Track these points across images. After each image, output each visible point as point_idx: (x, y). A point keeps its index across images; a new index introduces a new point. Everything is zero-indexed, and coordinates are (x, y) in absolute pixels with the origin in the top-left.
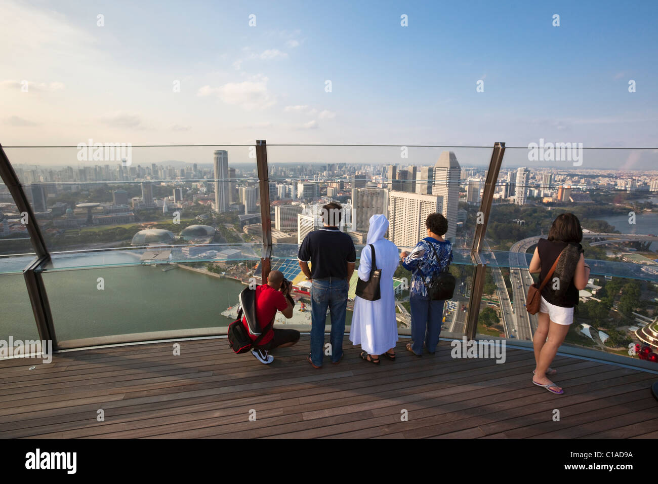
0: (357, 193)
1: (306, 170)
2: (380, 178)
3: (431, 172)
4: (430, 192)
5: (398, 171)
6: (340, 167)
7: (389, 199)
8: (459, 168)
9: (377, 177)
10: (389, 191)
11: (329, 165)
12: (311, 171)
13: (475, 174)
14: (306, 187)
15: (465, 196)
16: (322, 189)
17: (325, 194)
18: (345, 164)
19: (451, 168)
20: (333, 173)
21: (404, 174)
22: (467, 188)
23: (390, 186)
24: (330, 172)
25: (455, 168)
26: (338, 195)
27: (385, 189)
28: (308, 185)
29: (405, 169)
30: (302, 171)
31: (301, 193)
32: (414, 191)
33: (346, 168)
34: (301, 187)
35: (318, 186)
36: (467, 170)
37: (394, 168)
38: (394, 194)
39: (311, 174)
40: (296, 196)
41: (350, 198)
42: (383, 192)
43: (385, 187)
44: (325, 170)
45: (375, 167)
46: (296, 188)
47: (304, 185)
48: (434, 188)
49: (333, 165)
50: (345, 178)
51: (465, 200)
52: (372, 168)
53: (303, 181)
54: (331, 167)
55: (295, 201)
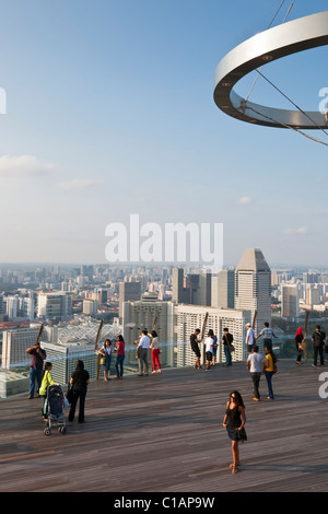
0: (129, 308)
1: (50, 274)
2: (160, 286)
3: (232, 277)
4: (231, 305)
5: (185, 276)
6: (101, 270)
7: (176, 316)
8: (269, 270)
9: (155, 284)
10: (175, 305)
11: (84, 267)
12: (57, 276)
13: (289, 279)
14: (51, 300)
15: (280, 309)
16: (75, 302)
17: (80, 311)
18: (108, 265)
19: (258, 271)
20: (91, 279)
21: (194, 279)
22: (280, 298)
23: (175, 297)
24: (87, 278)
25: (263, 270)
26: (100, 312)
27: (169, 303)
28: (54, 297)
29: (195, 272)
30: (44, 276)
31: (42, 309)
32: (208, 304)
33: (110, 271)
34: (43, 300)
35: (69, 298)
36: (278, 273)
37: (181, 272)
38: (183, 309)
39: (58, 281)
40: (35, 314)
41: (117, 316)
42: (166, 306)
43: (168, 299)
44: (79, 274)
45: (151, 269)
46: (36, 303)
47: (49, 297)
48: (237, 299)
49: (91, 267)
50: (109, 286)
51: (279, 315)
52: (148, 271)
53: (45, 290)
54: (88, 270)
55: (34, 322)
